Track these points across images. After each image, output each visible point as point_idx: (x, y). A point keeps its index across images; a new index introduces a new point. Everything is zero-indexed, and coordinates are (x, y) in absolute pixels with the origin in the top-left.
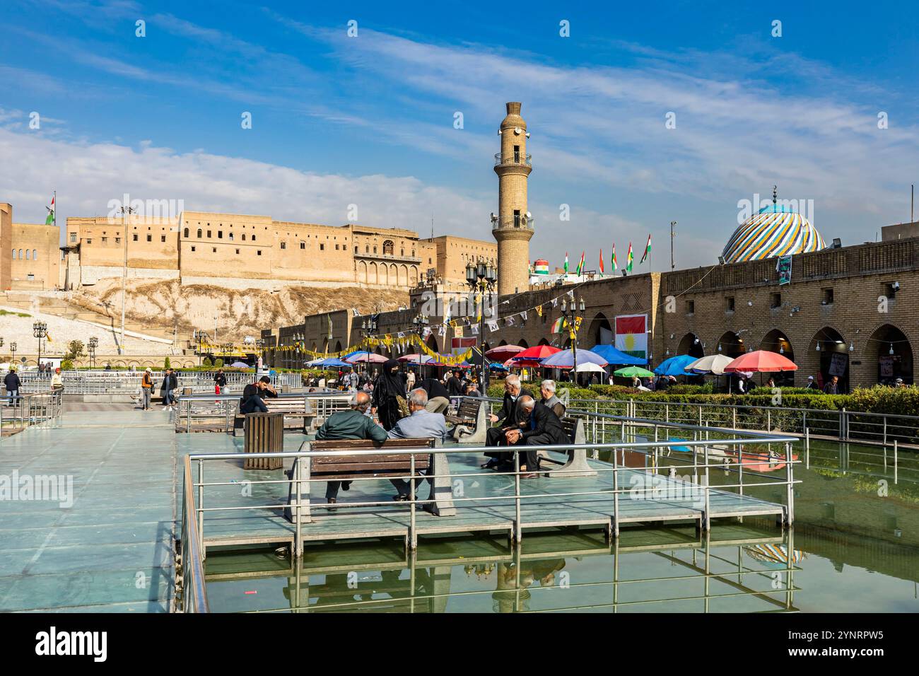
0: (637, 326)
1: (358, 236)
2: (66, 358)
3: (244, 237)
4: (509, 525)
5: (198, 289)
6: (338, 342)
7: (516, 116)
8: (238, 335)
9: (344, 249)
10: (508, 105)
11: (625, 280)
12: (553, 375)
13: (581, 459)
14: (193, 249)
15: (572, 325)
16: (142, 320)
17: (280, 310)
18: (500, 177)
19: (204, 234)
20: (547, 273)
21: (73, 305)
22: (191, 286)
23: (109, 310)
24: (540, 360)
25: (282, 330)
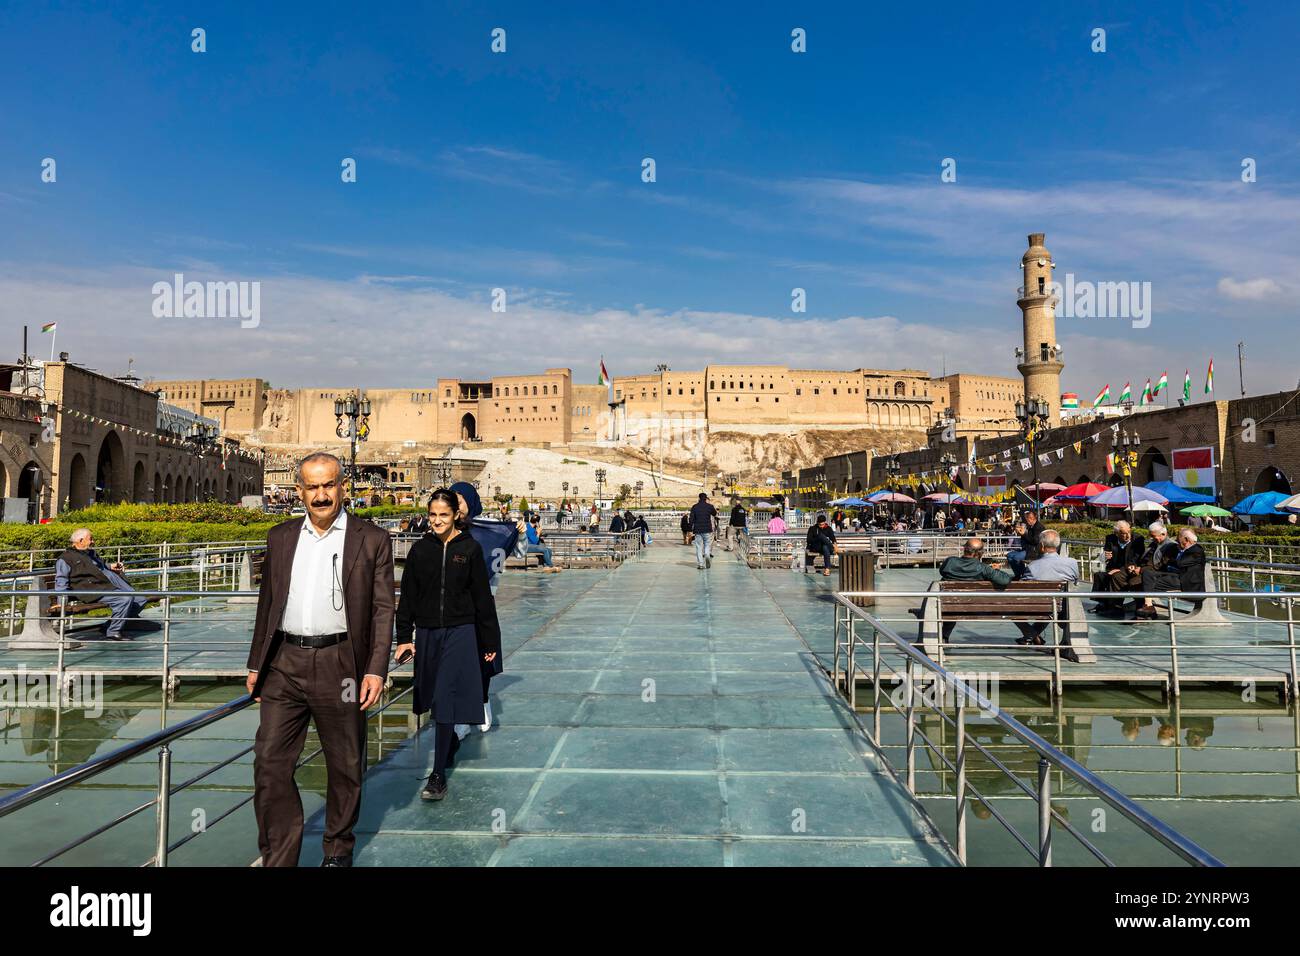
0: (1202, 461)
1: (870, 379)
2: (617, 499)
3: (762, 386)
4: (1164, 677)
5: (723, 436)
6: (858, 483)
7: (1039, 247)
8: (760, 477)
9: (856, 392)
10: (1030, 238)
11: (1182, 410)
12: (1098, 515)
13: (1211, 607)
14: (718, 399)
15: (1126, 461)
16: (676, 465)
17: (797, 452)
18: (1025, 311)
19: (728, 385)
20: (1075, 406)
21: (620, 453)
22: (717, 433)
23: (649, 457)
24: (1087, 498)
25: (801, 471)
